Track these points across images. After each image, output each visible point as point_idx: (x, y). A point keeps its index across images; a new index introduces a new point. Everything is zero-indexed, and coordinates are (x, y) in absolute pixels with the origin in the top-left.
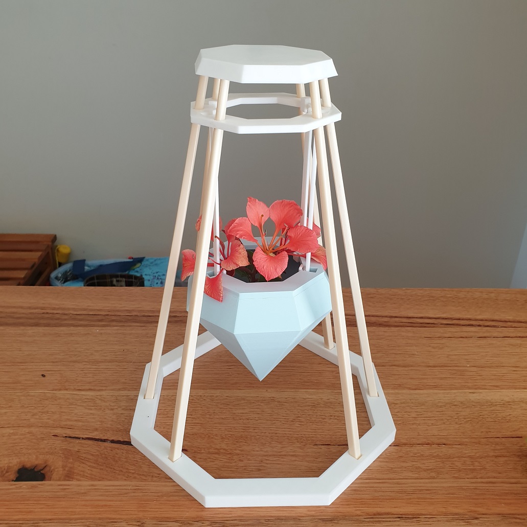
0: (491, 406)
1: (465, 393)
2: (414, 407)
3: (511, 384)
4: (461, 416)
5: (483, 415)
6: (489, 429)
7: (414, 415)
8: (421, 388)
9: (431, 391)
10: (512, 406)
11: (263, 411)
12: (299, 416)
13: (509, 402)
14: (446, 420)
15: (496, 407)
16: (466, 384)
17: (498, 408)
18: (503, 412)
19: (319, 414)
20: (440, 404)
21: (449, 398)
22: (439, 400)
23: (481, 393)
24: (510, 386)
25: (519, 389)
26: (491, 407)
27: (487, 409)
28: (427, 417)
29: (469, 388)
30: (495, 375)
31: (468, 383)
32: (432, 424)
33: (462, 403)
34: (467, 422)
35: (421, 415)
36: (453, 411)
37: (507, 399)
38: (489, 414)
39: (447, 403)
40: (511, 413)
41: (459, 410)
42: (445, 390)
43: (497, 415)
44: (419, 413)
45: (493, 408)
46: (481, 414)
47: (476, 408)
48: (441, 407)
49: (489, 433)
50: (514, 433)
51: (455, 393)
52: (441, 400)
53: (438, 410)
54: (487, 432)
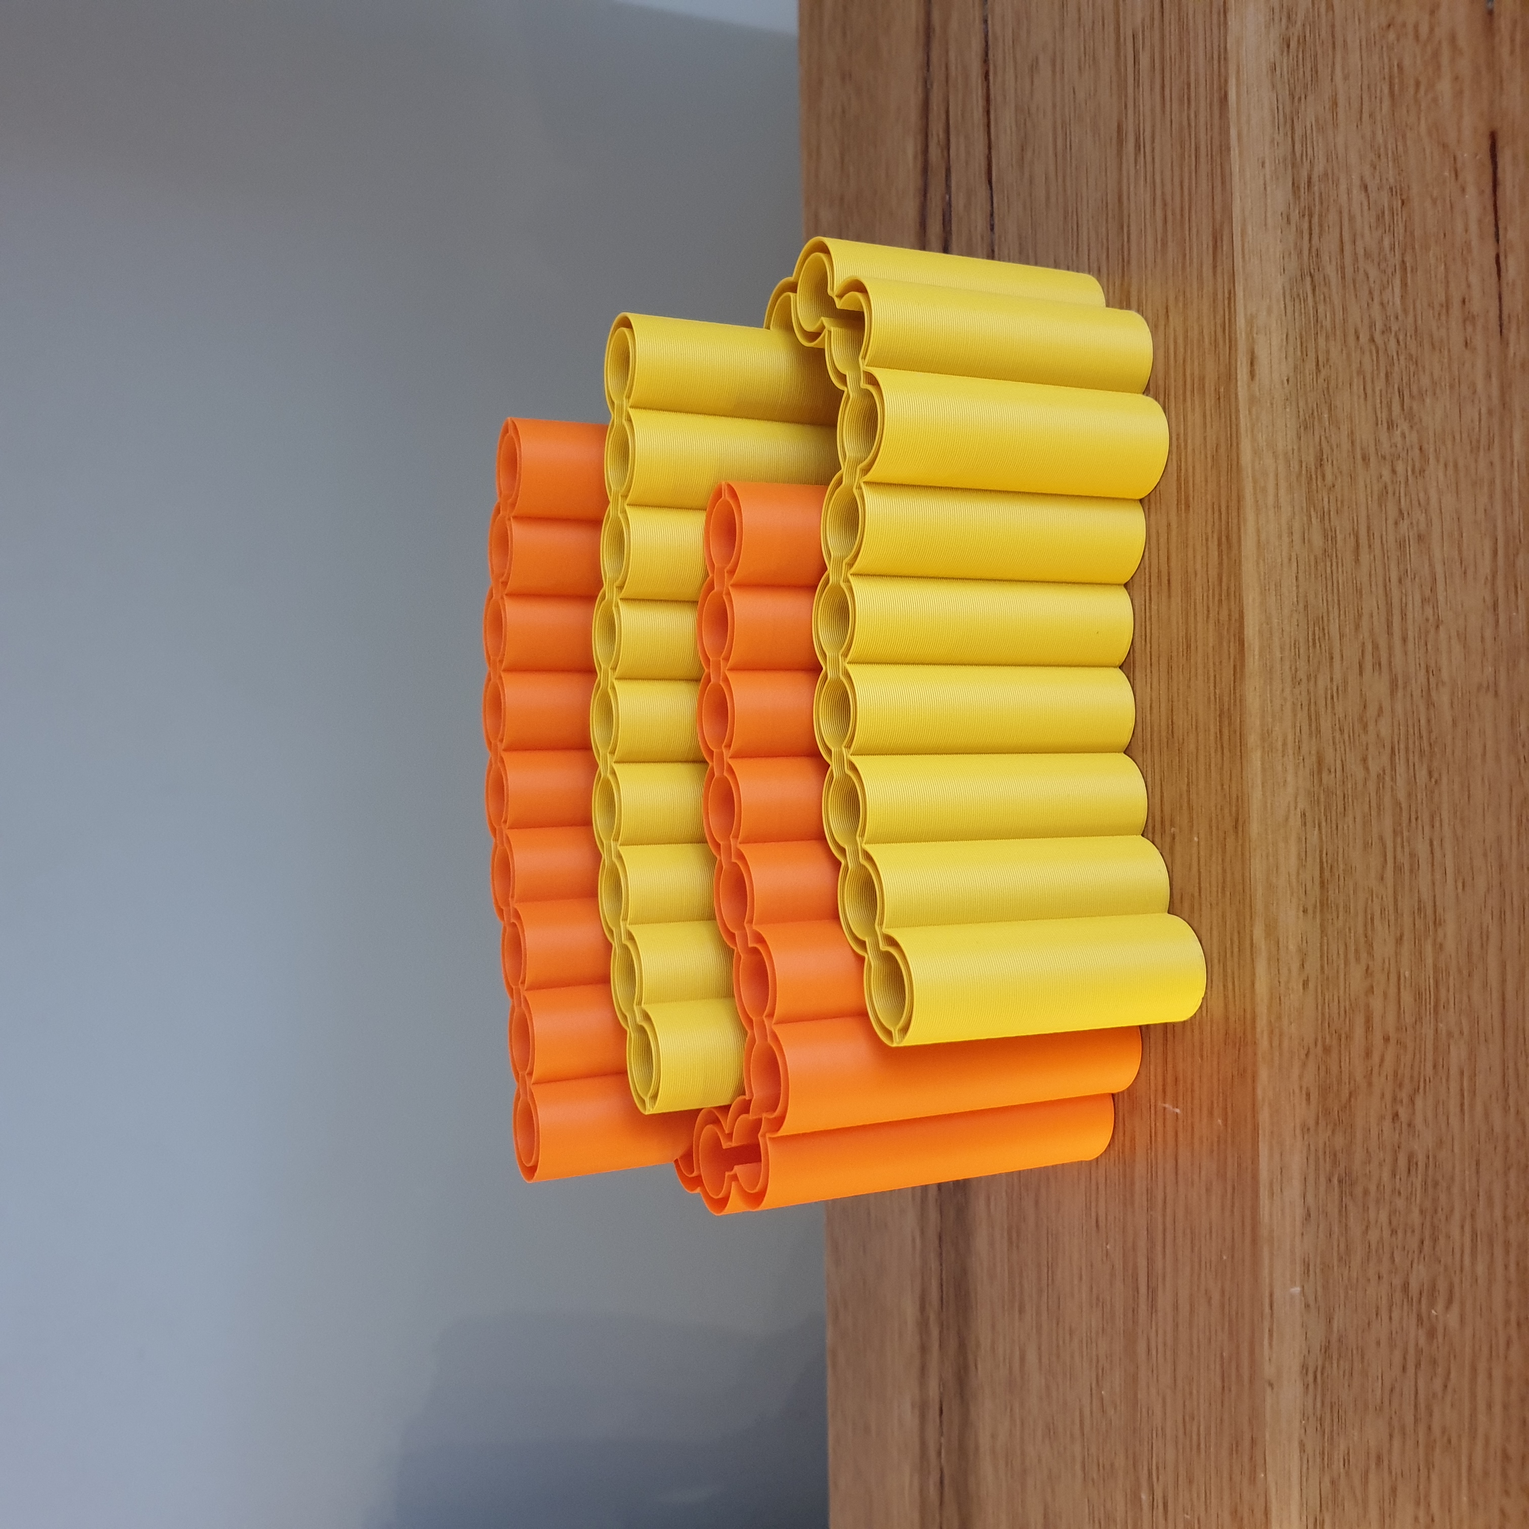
0: (1318, 277)
1: (1253, 400)
2: (1338, 676)
3: (1204, 168)
4: (1377, 441)
5: (1372, 325)
6: (1447, 306)
7: (1378, 687)
8: (1235, 616)
9: (1249, 568)
10: (1319, 169)
11: (1379, 1459)
12: (1397, 1281)
13: (1295, 187)
14: (1404, 525)
15: (1325, 258)
16: (1210, 387)
17: (1329, 244)
18: (1351, 219)
19: (1386, 1176)
20: (1317, 539)
21: (1283, 484)
22: (1297, 537)
23: (1250, 322)
24: (1211, 175)
25: (1224, 131)
26: (1326, 280)
27: (1337, 300)
28: (1389, 625)
29: (1230, 376)
30: (1164, 244)
31: (1202, 379)
32: (1424, 601)
33: (1305, 426)
34: (1410, 416)
35: (1376, 647)
36: (1352, 477)
37: (1279, 196)
38: (1364, 294)
39: (1310, 499)
40: (1356, 181)
41: (1346, 445)
42: (1240, 499)
43: (1367, 255)
44: (1368, 657)
45: (1331, 271)
46: (1364, 338)
47: (1334, 353)
48: (1329, 536)
49: (1476, 306)
50: (1469, 176)
51: (1256, 452)
52: (1297, 526)
53: (1349, 557)
54: (1468, 319)
